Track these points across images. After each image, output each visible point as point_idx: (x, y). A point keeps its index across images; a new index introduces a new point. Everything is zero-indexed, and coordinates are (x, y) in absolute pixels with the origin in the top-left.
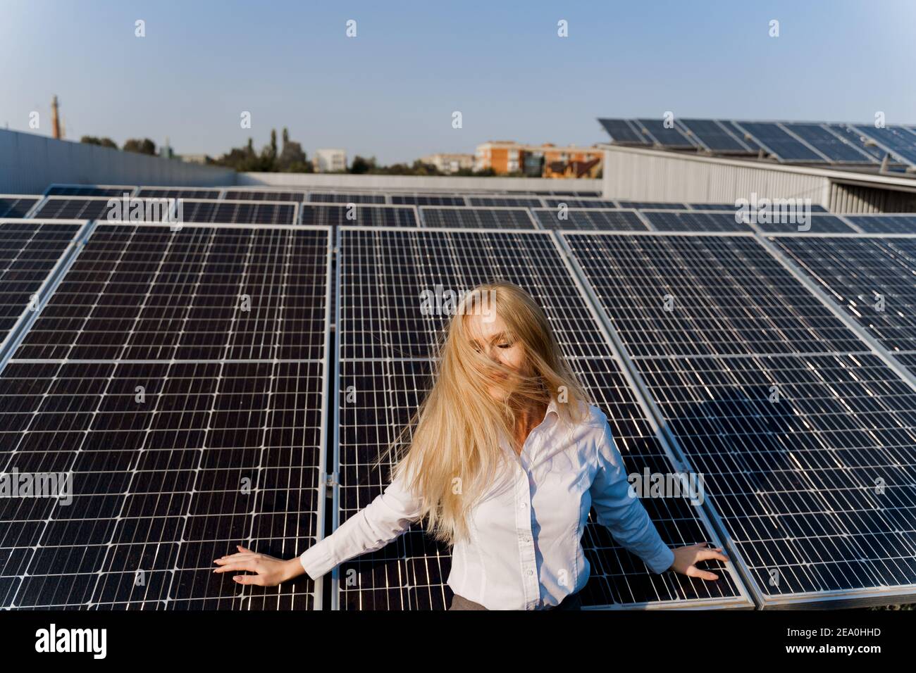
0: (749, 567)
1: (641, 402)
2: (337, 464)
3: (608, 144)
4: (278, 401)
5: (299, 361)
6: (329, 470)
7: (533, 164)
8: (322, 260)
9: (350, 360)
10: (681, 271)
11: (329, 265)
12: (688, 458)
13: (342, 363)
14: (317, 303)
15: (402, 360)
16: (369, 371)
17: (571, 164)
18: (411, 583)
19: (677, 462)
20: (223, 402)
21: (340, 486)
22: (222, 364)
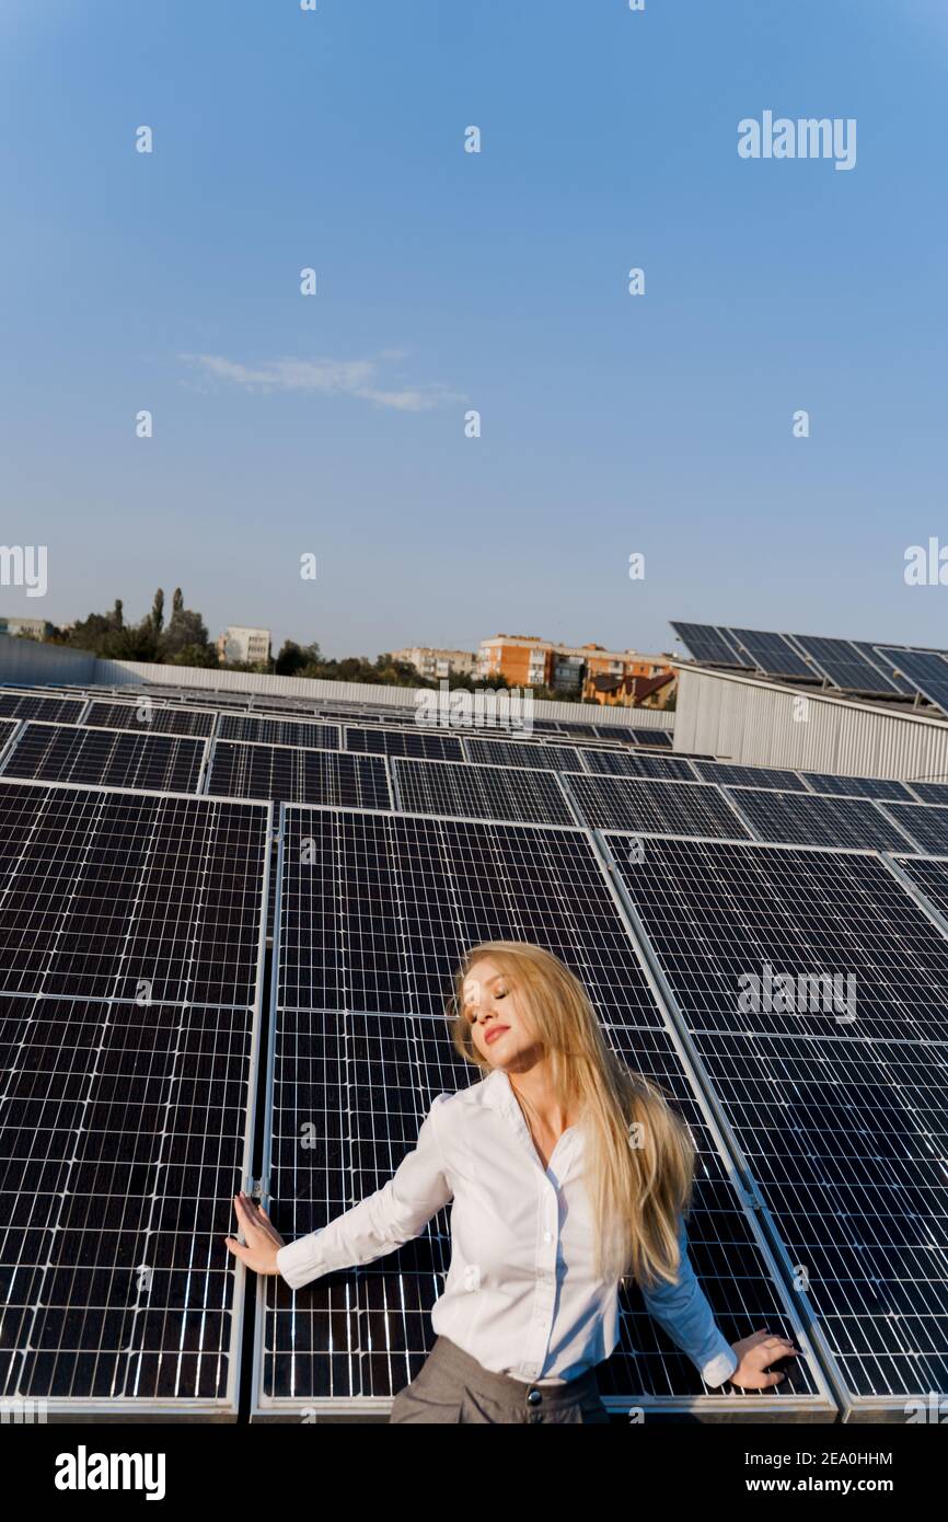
0: (834, 1354)
1: (700, 1099)
2: (267, 1166)
3: (685, 663)
4: (189, 1065)
5: (219, 1006)
6: (257, 1174)
7: (567, 675)
8: (257, 853)
9: (291, 1009)
10: (771, 903)
11: (267, 861)
12: (761, 1187)
13: (280, 1013)
14: (248, 920)
15: (366, 1013)
16: (317, 1028)
17: (627, 679)
18: (365, 1348)
19: (746, 1192)
20: (109, 1063)
21: (271, 1198)
22: (110, 1003)
